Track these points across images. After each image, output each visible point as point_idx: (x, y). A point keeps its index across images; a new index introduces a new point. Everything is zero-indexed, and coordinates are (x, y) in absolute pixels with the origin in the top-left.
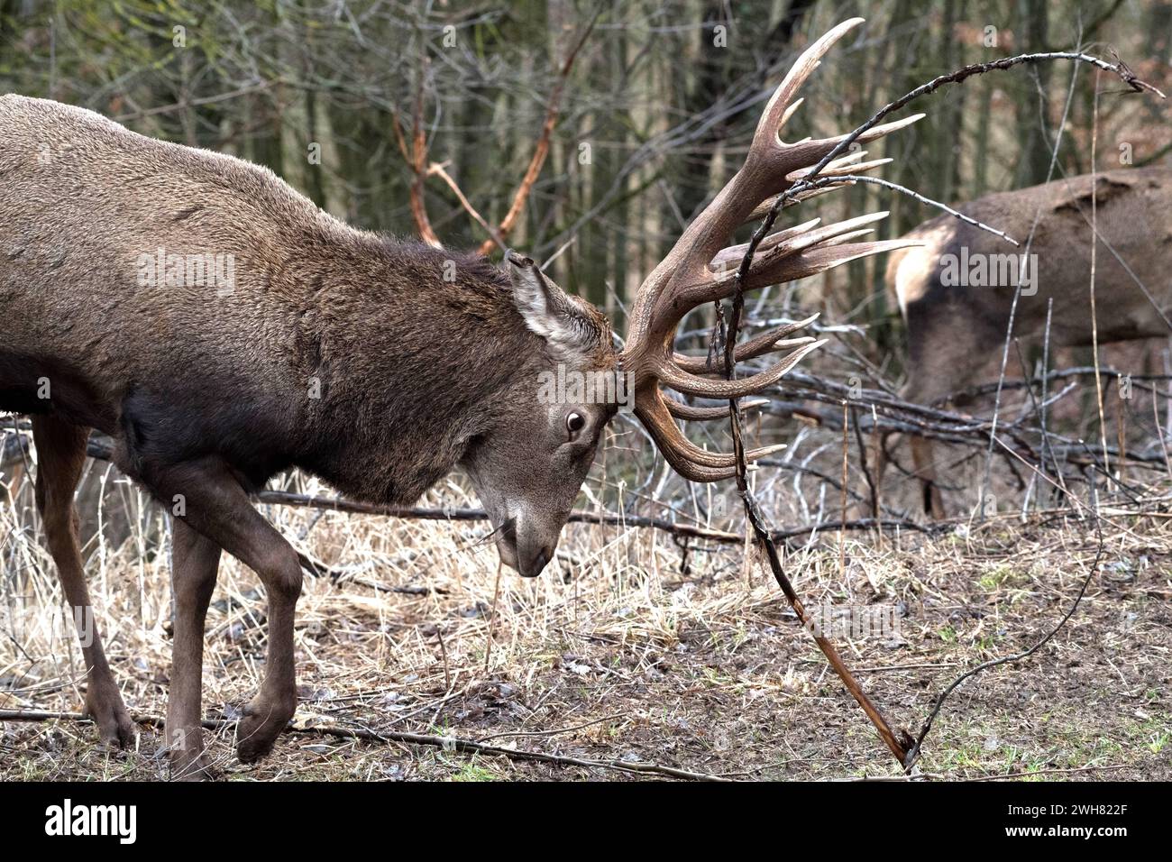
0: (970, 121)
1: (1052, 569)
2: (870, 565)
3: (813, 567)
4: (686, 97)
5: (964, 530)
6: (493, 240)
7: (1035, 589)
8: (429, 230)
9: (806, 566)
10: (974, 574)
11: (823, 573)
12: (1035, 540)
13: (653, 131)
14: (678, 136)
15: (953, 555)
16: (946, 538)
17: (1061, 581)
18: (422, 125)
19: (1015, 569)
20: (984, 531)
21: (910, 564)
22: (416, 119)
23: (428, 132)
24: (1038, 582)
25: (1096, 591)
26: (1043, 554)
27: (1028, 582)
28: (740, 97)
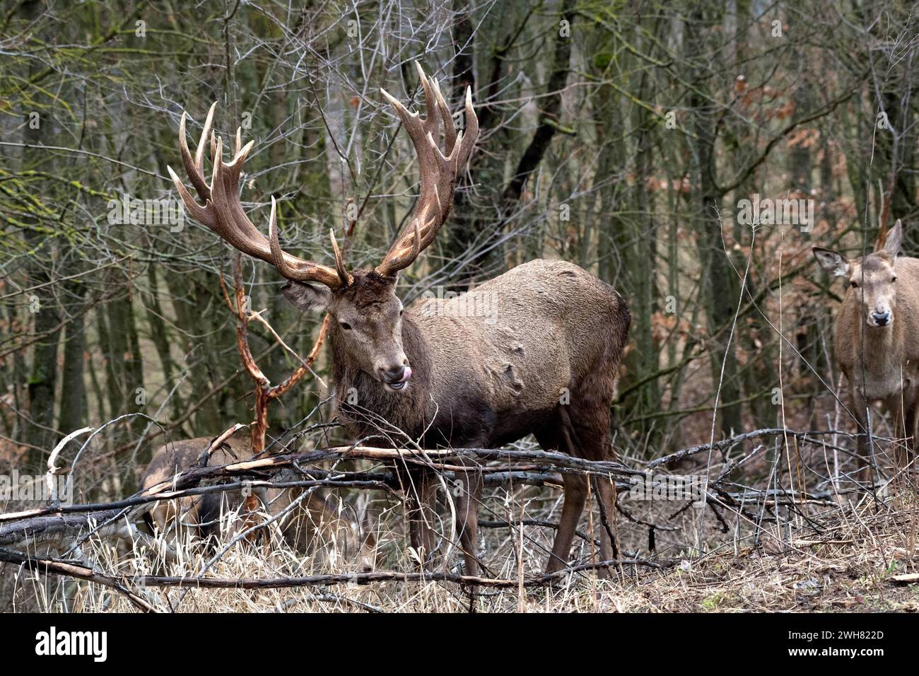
0: (662, 248)
1: (757, 590)
2: (617, 598)
3: (573, 602)
4: (443, 245)
5: (686, 565)
6: (303, 366)
7: (745, 607)
8: (253, 362)
9: (567, 602)
10: (697, 598)
11: (581, 606)
12: (742, 569)
13: (419, 274)
14: (440, 276)
15: (680, 585)
16: (673, 572)
17: (765, 599)
18: (242, 282)
19: (728, 592)
20: (702, 565)
21: (647, 595)
22: (237, 278)
23: (247, 287)
24: (747, 601)
25: (792, 605)
26: (749, 579)
27: (740, 602)
28: (485, 242)
